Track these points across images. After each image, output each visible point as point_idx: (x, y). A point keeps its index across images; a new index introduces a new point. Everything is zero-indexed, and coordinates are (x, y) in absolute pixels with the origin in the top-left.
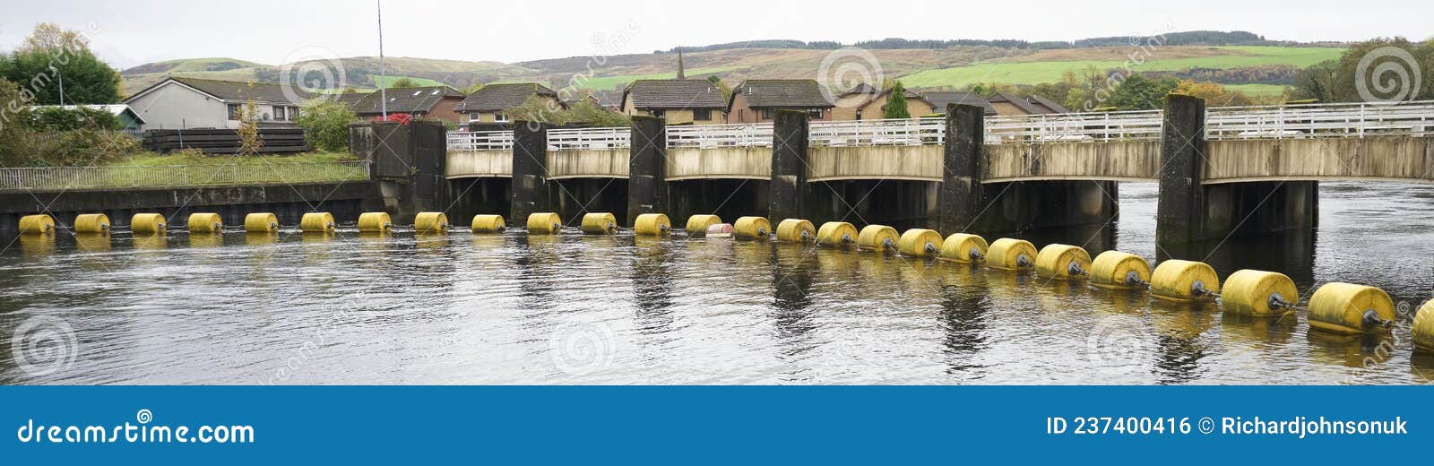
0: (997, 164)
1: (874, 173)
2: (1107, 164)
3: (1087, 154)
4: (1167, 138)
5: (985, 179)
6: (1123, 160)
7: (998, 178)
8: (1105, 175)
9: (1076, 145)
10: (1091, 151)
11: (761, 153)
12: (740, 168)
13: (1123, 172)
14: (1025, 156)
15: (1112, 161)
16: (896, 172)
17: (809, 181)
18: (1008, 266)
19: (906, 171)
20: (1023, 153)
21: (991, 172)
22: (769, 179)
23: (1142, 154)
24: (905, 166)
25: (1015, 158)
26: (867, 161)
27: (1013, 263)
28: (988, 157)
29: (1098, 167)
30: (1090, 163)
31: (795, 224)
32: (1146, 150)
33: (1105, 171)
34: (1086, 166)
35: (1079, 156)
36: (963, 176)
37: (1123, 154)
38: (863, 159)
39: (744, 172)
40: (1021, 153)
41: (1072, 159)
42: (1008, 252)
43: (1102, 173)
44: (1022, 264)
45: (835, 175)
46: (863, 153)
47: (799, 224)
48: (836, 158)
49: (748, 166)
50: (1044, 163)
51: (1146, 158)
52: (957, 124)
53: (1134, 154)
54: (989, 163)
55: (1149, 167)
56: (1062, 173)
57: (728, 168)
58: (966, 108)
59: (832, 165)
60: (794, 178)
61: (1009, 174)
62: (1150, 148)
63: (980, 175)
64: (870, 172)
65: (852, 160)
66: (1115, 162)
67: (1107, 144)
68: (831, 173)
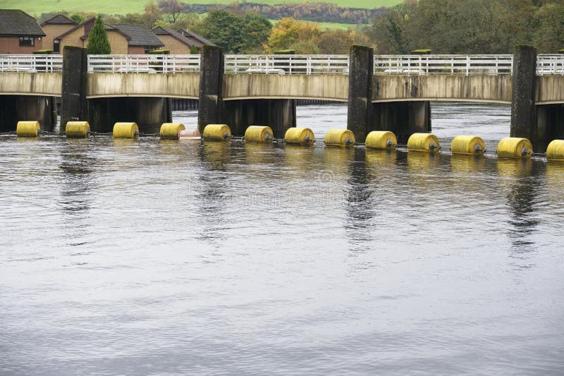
0: (384, 88)
1: (282, 94)
2: (469, 90)
3: (454, 83)
4: (519, 74)
5: (375, 99)
6: (480, 88)
7: (386, 99)
8: (467, 98)
9: (445, 77)
10: (456, 81)
11: (180, 78)
12: (162, 89)
13: (481, 96)
14: (407, 84)
15: (472, 89)
16: (302, 94)
17: (224, 99)
18: (469, 152)
19: (310, 93)
20: (405, 82)
21: (380, 94)
22: (198, 98)
23: (494, 84)
24: (309, 90)
25: (398, 85)
26: (276, 86)
27: (473, 150)
28: (378, 84)
29: (462, 92)
30: (456, 90)
31: (261, 130)
32: (497, 81)
33: (467, 95)
34: (453, 91)
35: (448, 84)
36: (363, 97)
37: (480, 84)
38: (273, 84)
39: (164, 92)
40: (404, 82)
41: (442, 86)
42: (470, 143)
43: (465, 96)
44: (477, 151)
45: (249, 95)
46: (273, 79)
47: (264, 129)
48: (249, 82)
49: (168, 88)
50: (421, 89)
51: (497, 86)
52: (359, 60)
53: (488, 84)
54: (378, 88)
55: (499, 92)
56: (435, 96)
57: (149, 89)
58: (365, 49)
59: (245, 88)
60: (216, 97)
61: (394, 96)
62: (500, 81)
63: (371, 96)
64: (279, 94)
65: (263, 86)
66: (475, 89)
67: (468, 77)
68: (246, 94)
